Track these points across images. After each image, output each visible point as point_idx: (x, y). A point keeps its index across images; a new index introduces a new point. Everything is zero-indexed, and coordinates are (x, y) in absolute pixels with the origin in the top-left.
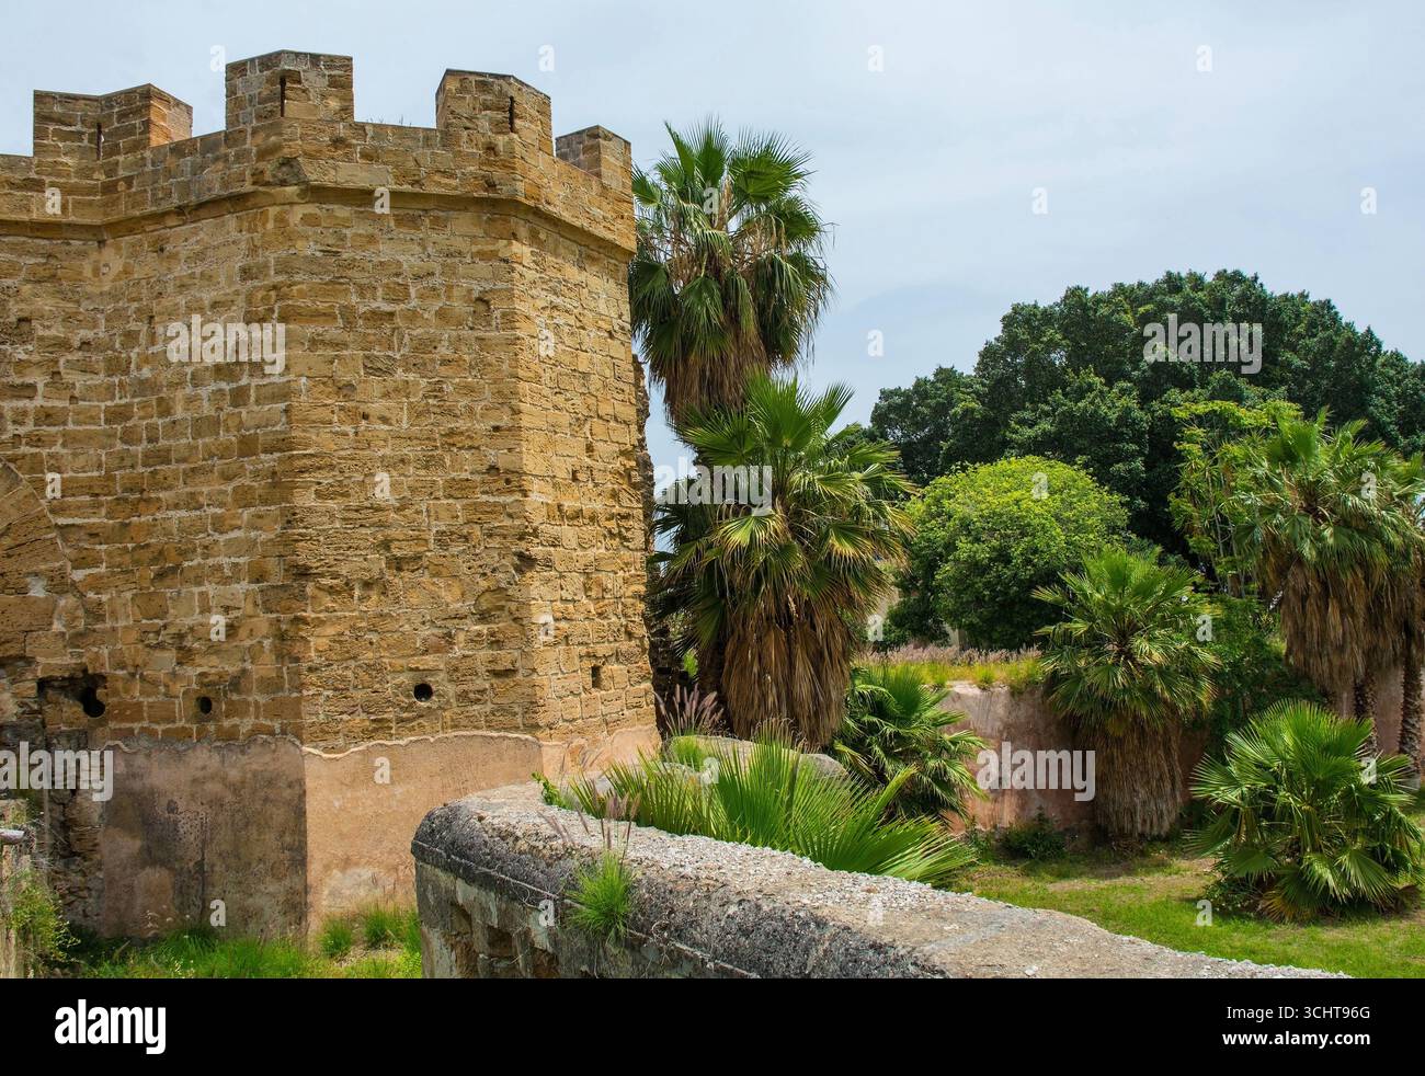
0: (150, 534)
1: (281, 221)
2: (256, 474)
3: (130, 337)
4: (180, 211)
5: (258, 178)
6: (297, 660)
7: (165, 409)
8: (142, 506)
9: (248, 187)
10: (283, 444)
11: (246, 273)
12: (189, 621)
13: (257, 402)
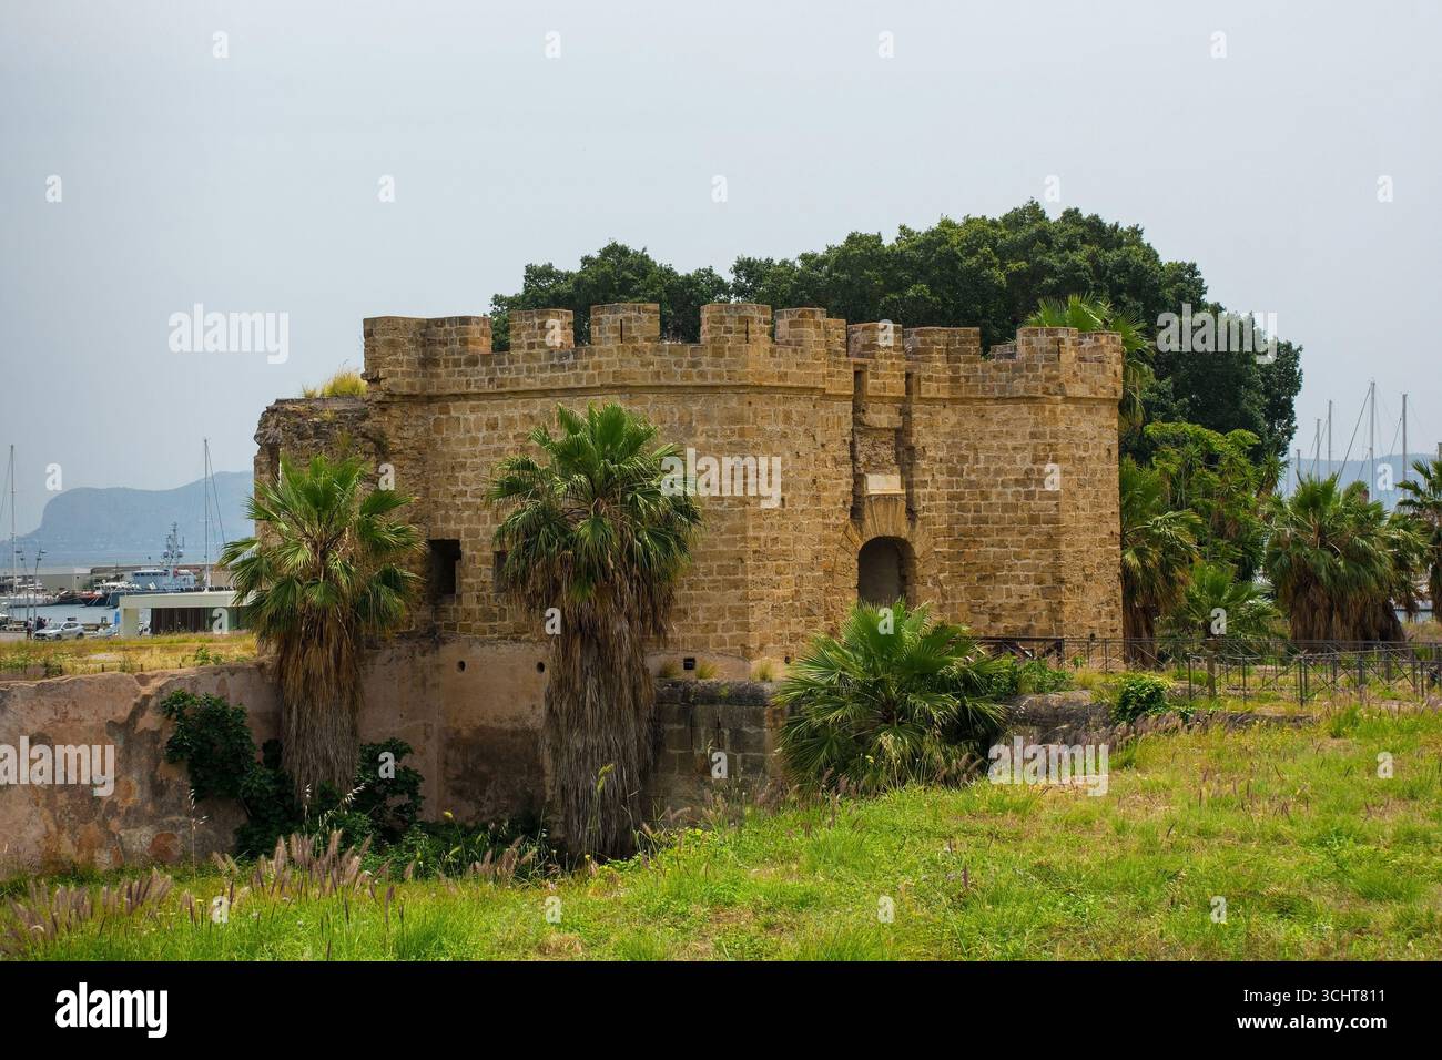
0: (976, 558)
1: (1053, 412)
2: (1039, 534)
3: (963, 459)
4: (997, 399)
5: (1046, 391)
6: (1061, 621)
7: (985, 497)
8: (971, 544)
9: (1039, 394)
10: (1055, 521)
11: (1033, 435)
12: (1000, 601)
13: (1040, 499)
